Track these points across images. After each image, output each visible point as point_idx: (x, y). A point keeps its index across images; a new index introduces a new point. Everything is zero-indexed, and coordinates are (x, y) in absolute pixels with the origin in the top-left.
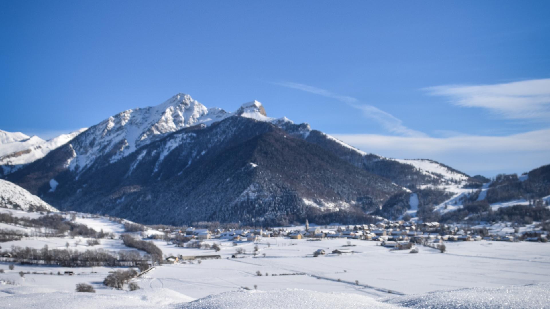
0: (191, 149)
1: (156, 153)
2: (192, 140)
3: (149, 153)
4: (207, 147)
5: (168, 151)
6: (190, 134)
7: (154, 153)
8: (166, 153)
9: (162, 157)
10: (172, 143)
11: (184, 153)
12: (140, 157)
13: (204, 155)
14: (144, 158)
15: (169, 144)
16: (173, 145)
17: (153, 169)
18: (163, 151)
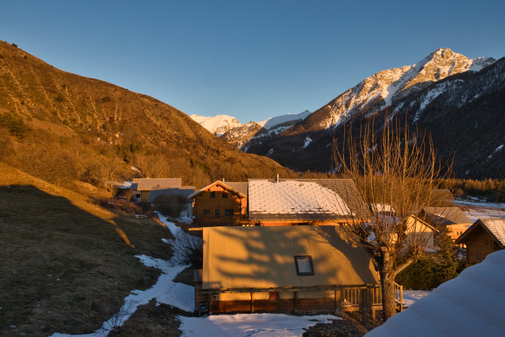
0: (460, 94)
1: (416, 103)
2: (458, 86)
3: (407, 105)
4: (482, 90)
5: (429, 100)
6: (456, 81)
7: (412, 104)
8: (427, 102)
9: (423, 106)
10: (434, 93)
11: (450, 100)
12: (397, 109)
13: (477, 98)
14: (401, 110)
15: (430, 94)
16: (435, 94)
17: (413, 118)
18: (423, 101)
